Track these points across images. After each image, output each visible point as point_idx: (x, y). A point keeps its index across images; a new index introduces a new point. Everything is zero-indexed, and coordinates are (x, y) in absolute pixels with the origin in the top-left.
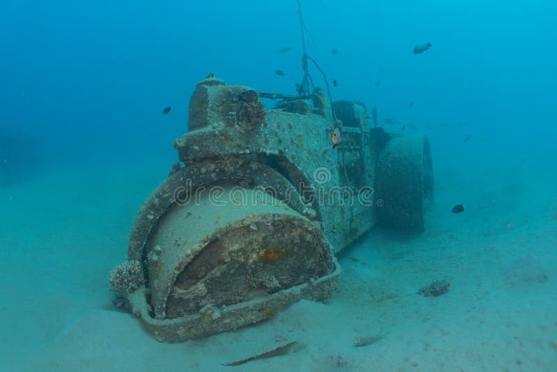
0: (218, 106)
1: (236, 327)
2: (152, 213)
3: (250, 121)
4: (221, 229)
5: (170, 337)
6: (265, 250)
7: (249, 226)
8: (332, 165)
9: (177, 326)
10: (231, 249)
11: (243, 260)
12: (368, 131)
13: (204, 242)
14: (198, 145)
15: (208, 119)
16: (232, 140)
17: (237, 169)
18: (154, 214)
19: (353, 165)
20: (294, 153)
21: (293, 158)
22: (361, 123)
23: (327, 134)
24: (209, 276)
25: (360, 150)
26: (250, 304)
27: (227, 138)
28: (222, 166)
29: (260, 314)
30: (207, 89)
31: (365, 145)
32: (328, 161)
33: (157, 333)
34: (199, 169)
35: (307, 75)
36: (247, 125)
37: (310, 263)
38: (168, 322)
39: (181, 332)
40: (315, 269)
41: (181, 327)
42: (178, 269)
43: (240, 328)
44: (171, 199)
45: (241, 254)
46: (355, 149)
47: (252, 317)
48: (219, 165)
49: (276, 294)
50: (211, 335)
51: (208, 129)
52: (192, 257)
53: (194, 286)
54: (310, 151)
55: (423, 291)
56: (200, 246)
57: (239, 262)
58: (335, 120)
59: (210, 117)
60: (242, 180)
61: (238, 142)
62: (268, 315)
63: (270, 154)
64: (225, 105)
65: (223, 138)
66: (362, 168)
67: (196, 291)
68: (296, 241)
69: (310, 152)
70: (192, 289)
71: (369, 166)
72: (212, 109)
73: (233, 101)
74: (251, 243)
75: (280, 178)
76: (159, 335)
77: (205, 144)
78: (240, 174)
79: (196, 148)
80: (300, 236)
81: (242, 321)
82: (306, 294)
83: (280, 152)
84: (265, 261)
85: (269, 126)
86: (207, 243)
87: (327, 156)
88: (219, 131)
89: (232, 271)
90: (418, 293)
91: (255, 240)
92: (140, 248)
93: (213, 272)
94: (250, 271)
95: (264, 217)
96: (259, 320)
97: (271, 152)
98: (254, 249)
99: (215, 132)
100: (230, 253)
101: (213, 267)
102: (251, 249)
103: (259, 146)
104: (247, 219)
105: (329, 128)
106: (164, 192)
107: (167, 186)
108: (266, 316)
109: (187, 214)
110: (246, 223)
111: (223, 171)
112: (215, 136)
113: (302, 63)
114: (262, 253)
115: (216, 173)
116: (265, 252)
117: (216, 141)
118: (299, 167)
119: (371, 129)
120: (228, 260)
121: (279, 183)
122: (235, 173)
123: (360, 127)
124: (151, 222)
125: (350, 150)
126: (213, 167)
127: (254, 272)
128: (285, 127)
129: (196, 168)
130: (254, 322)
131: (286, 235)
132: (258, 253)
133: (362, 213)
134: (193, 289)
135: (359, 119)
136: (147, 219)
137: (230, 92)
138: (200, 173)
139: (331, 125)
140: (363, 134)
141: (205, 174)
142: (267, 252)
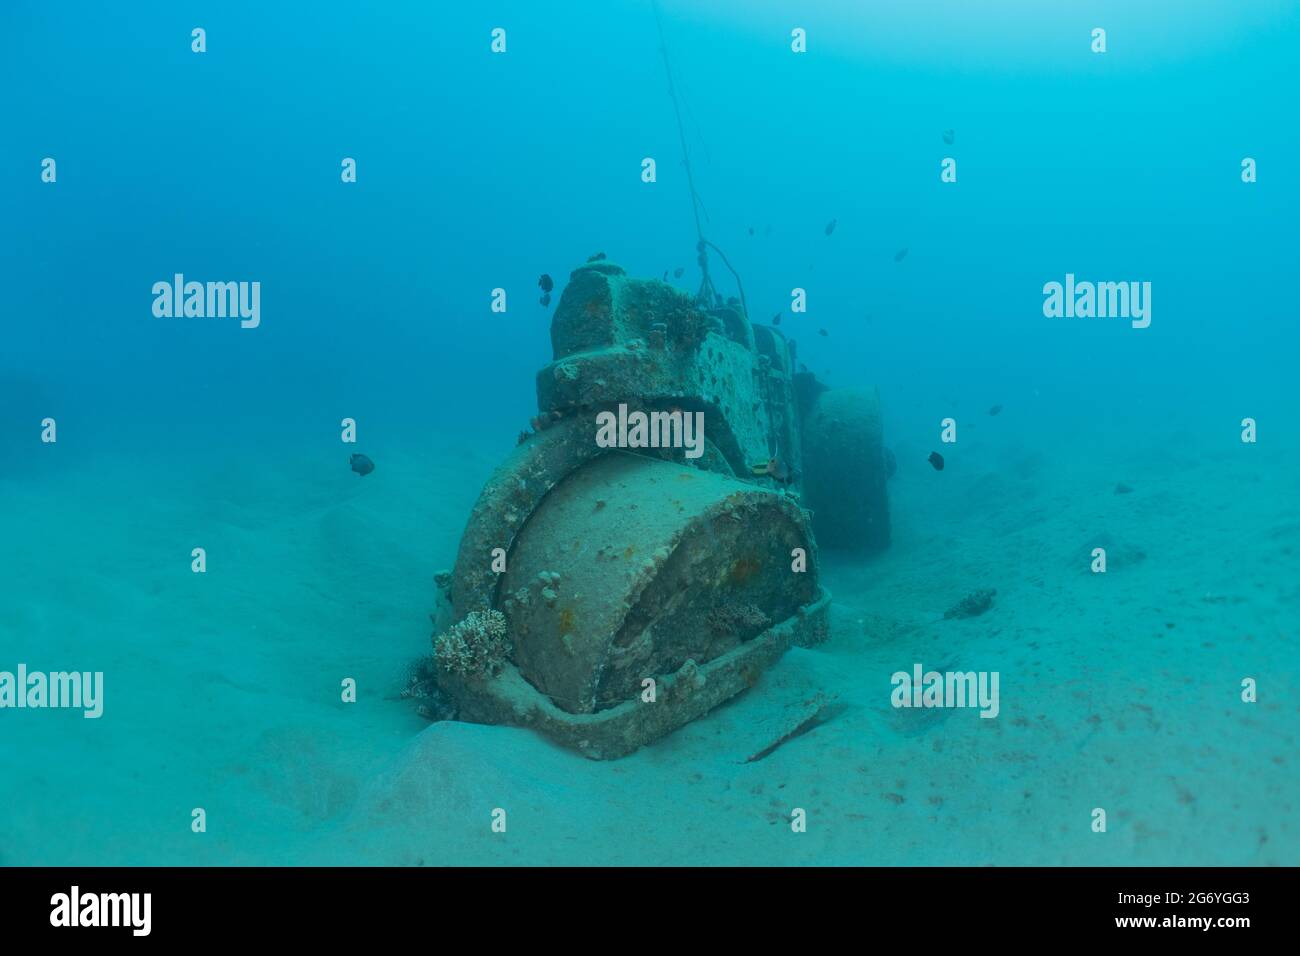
0: (626, 312)
1: (707, 708)
2: (515, 509)
5: (611, 746)
6: (737, 560)
7: (730, 512)
11: (707, 580)
12: (791, 377)
14: (604, 377)
15: (613, 332)
16: (661, 372)
18: (517, 512)
22: (782, 363)
24: (661, 614)
26: (729, 658)
27: (655, 367)
29: (741, 678)
30: (606, 279)
32: (759, 423)
33: (586, 743)
35: (706, 278)
38: (605, 715)
41: (630, 722)
42: (629, 599)
43: (714, 710)
44: (547, 482)
45: (706, 568)
47: (729, 686)
49: (760, 639)
51: (618, 349)
52: (655, 572)
53: (638, 637)
54: (741, 402)
57: (702, 585)
58: (759, 354)
59: (616, 330)
61: (670, 376)
62: (751, 678)
64: (636, 310)
65: (651, 366)
70: (634, 644)
72: (617, 315)
73: (648, 304)
74: (720, 548)
76: (591, 747)
77: (617, 376)
79: (601, 382)
81: (716, 695)
82: (795, 636)
83: (716, 400)
84: (735, 582)
86: (676, 545)
88: (642, 355)
89: (690, 605)
91: (727, 543)
92: (491, 586)
93: (667, 606)
94: (714, 602)
95: (749, 498)
96: (738, 691)
97: (708, 398)
99: (635, 356)
100: (693, 567)
101: (669, 596)
103: (694, 385)
106: (536, 467)
107: (541, 456)
108: (749, 680)
109: (595, 505)
110: (729, 507)
112: (636, 361)
113: (698, 254)
114: (733, 566)
116: (738, 564)
117: (638, 372)
120: (689, 580)
123: (782, 369)
124: (512, 528)
127: (720, 604)
130: (732, 695)
131: (763, 534)
132: (729, 566)
134: (636, 643)
135: (780, 358)
136: (505, 522)
137: (642, 288)
139: (756, 363)
140: (786, 382)
142: (741, 564)
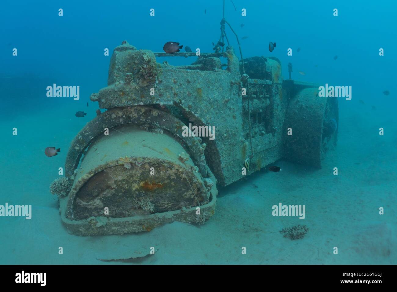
0: (124, 67)
2: (78, 145)
3: (145, 79)
4: (101, 166)
7: (123, 165)
8: (234, 112)
9: (78, 226)
10: (116, 179)
11: (127, 187)
12: (280, 82)
13: (90, 173)
15: (115, 78)
16: (128, 95)
17: (141, 115)
18: (79, 147)
19: (261, 110)
20: (191, 104)
21: (190, 107)
22: (273, 76)
23: (231, 86)
24: (102, 196)
25: (271, 98)
26: (130, 219)
27: (124, 93)
28: (128, 114)
29: (140, 227)
31: (276, 94)
32: (230, 109)
33: (68, 228)
34: (110, 115)
36: (142, 82)
37: (188, 194)
39: (82, 230)
40: (194, 198)
41: (82, 227)
42: (75, 189)
44: (90, 137)
45: (124, 183)
46: (265, 98)
47: (134, 228)
48: (125, 112)
50: (104, 235)
52: (82, 183)
54: (210, 100)
55: (285, 232)
56: (87, 176)
57: (124, 189)
58: (242, 73)
60: (144, 123)
61: (134, 96)
62: (147, 228)
63: (164, 105)
64: (129, 66)
65: (121, 93)
66: (272, 113)
67: (95, 204)
68: (172, 177)
69: (209, 102)
70: (91, 202)
71: (279, 112)
72: (119, 70)
74: (131, 176)
75: (177, 123)
77: (109, 98)
78: (143, 119)
80: (176, 174)
81: (126, 230)
82: (178, 218)
83: (175, 103)
85: (164, 82)
86: (92, 175)
87: (229, 105)
88: (118, 88)
89: (120, 194)
90: (281, 232)
91: (135, 175)
93: (105, 193)
94: (135, 196)
95: (135, 160)
97: (165, 103)
98: (134, 181)
99: (115, 89)
100: (116, 182)
101: (103, 190)
102: (133, 180)
104: (120, 160)
105: (233, 82)
106: (86, 132)
107: (88, 127)
110: (120, 163)
111: (129, 117)
112: (115, 92)
114: (142, 184)
115: (123, 118)
117: (115, 96)
118: (196, 115)
119: (283, 81)
120: (114, 186)
121: (176, 127)
122: (139, 118)
123: (271, 79)
124: (78, 151)
125: (258, 98)
126: (120, 114)
127: (138, 196)
128: (182, 82)
129: (108, 114)
130: (136, 232)
131: (161, 173)
132: (139, 184)
133: (267, 150)
135: (271, 72)
136: (75, 149)
137: (133, 56)
138: (111, 118)
139: (237, 79)
141: (115, 118)
142: (146, 184)
